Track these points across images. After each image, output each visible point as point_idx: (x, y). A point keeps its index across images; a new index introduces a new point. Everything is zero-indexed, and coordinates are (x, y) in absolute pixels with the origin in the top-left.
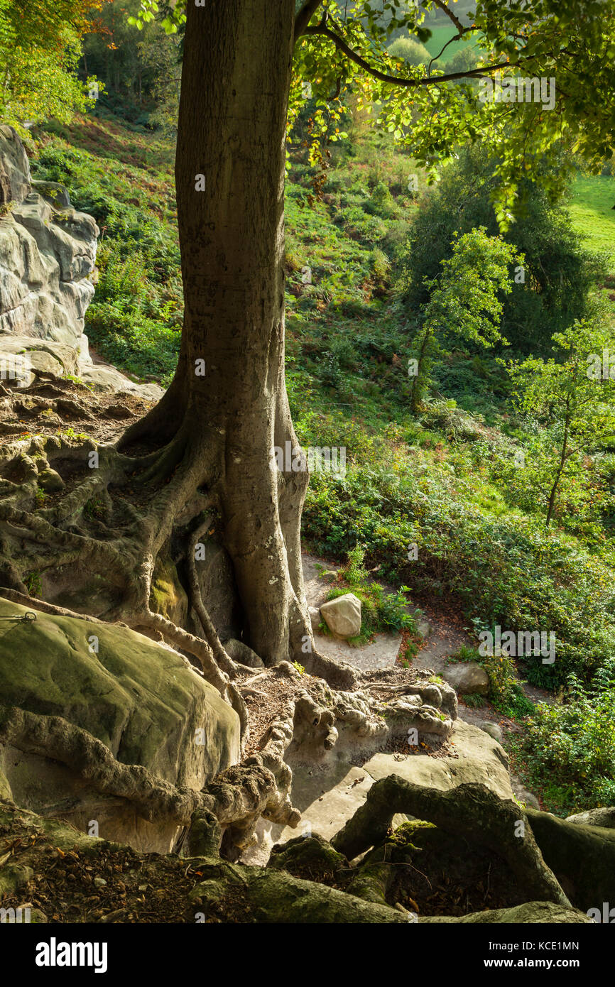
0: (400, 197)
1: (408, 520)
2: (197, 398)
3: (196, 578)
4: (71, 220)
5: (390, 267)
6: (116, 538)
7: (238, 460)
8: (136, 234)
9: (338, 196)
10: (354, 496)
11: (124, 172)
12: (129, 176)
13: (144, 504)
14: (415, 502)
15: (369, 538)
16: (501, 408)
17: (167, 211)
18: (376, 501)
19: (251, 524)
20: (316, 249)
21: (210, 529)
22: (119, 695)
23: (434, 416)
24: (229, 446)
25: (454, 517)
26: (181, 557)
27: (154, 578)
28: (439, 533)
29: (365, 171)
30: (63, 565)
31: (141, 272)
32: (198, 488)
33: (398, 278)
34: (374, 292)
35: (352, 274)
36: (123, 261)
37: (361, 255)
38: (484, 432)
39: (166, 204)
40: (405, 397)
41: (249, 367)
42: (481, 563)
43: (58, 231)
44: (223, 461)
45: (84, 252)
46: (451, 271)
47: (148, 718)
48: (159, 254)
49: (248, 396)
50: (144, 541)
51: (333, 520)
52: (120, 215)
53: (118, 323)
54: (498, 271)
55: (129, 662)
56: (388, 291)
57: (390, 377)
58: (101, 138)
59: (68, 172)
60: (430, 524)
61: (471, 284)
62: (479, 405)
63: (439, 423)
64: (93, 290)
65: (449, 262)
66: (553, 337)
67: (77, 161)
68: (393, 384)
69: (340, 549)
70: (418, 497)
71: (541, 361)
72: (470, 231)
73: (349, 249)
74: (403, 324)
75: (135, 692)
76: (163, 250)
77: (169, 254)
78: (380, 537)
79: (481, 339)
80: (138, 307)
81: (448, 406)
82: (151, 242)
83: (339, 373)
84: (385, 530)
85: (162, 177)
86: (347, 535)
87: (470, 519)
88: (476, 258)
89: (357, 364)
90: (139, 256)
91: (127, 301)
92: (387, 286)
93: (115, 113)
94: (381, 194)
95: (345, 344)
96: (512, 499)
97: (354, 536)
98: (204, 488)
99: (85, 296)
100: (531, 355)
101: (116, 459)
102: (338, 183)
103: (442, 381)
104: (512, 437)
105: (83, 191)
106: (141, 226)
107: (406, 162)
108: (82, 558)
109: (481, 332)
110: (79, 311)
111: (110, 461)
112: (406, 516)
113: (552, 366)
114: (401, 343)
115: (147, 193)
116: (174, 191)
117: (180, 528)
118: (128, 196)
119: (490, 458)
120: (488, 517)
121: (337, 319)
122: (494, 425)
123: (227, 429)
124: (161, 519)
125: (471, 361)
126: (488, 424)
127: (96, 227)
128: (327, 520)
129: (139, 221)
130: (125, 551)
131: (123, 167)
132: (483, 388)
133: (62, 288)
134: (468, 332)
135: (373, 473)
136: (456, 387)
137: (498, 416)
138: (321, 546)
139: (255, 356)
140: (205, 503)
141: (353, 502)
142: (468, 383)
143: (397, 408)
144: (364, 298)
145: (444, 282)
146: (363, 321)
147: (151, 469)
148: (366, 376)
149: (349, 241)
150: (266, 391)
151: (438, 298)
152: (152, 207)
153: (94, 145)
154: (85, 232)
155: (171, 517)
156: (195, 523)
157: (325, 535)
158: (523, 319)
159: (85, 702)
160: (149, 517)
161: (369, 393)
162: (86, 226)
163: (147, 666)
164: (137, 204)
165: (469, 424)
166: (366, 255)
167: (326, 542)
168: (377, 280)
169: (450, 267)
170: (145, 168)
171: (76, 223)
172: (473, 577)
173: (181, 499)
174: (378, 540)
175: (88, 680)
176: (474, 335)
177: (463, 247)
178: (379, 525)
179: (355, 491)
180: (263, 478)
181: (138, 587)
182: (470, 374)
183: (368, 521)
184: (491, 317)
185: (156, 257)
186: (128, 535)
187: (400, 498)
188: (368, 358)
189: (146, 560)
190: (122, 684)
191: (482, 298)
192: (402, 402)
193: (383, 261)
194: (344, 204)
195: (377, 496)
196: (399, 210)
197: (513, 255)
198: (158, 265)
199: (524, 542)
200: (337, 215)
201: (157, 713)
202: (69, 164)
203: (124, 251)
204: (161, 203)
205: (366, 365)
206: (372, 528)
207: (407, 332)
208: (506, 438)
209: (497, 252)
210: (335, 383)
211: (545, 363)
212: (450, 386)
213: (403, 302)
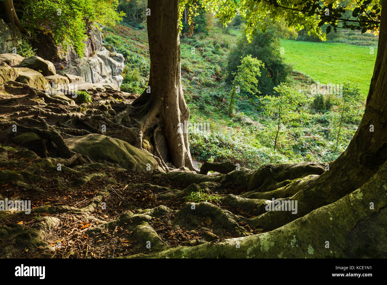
0: (224, 48)
1: (228, 149)
2: (155, 89)
3: (156, 142)
4: (115, 56)
5: (221, 70)
6: (132, 127)
7: (167, 107)
8: (136, 62)
9: (204, 48)
10: (210, 142)
11: (132, 42)
12: (134, 44)
13: (140, 119)
14: (230, 143)
15: (215, 155)
16: (259, 115)
17: (147, 54)
18: (217, 143)
19: (172, 127)
20: (197, 65)
21: (160, 129)
22: (133, 160)
23: (237, 118)
24: (165, 103)
25: (243, 148)
26: (151, 136)
27: (143, 139)
28: (238, 153)
29: (212, 40)
30: (116, 134)
31: (138, 73)
32: (156, 116)
33: (224, 74)
34: (216, 79)
35: (209, 73)
36: (132, 70)
37: (211, 67)
38: (253, 122)
39: (146, 52)
40: (227, 112)
41: (170, 78)
42: (252, 161)
43: (111, 59)
44: (163, 108)
45: (120, 66)
46: (241, 70)
47: (142, 167)
48: (144, 68)
49: (170, 88)
50: (140, 128)
51: (203, 149)
52: (131, 56)
53: (131, 90)
54: (257, 69)
55: (136, 152)
56: (221, 78)
57: (222, 106)
58: (125, 32)
59: (114, 43)
60: (236, 150)
61: (247, 74)
62: (252, 114)
63: (239, 120)
64: (123, 79)
65: (240, 67)
66: (274, 88)
67: (117, 39)
68: (223, 107)
69: (205, 158)
70: (231, 141)
71: (270, 96)
72: (246, 56)
73: (208, 65)
74: (226, 89)
75: (138, 160)
76: (146, 66)
77: (148, 67)
78: (219, 154)
79: (252, 91)
80: (138, 84)
81: (241, 114)
82: (142, 64)
83: (205, 105)
84: (221, 152)
85: (145, 44)
86: (208, 154)
87: (248, 148)
88: (249, 65)
89: (211, 102)
90: (138, 69)
91: (134, 83)
92: (221, 76)
93: (129, 24)
94: (218, 47)
95: (207, 95)
96: (263, 143)
97: (210, 154)
98: (158, 116)
99: (120, 80)
100: (267, 95)
101: (131, 107)
102: (203, 44)
103: (239, 107)
104: (263, 124)
105: (119, 48)
106: (138, 59)
107: (226, 37)
108: (122, 132)
109: (251, 89)
110: (119, 85)
111: (129, 108)
112: (227, 147)
113: (274, 98)
114: (225, 95)
115: (140, 49)
116: (148, 48)
117: (151, 128)
118: (134, 50)
119: (256, 131)
120: (255, 149)
121: (204, 88)
122: (257, 120)
123: (164, 98)
124: (145, 123)
125: (249, 100)
126: (255, 120)
127: (124, 58)
128: (201, 149)
129: (137, 57)
130: (134, 131)
131: (132, 41)
132: (253, 108)
133: (113, 78)
134: (247, 89)
135: (216, 134)
136: (244, 108)
137: (258, 117)
138: (199, 158)
139: (172, 75)
140: (158, 120)
141: (210, 143)
142: (248, 107)
143: (224, 116)
144: (213, 81)
145: (239, 73)
146: (213, 88)
147: (142, 111)
148: (214, 105)
149: (208, 62)
150: (175, 86)
151: (237, 79)
152: (142, 53)
153: (123, 34)
154: (120, 59)
155: (148, 122)
156: (155, 127)
157: (200, 154)
158: (266, 86)
159: (124, 161)
160: (141, 122)
161: (215, 111)
162: (120, 58)
163: (141, 154)
164: (137, 52)
165: (248, 120)
166: (213, 67)
167: (201, 156)
168: (217, 74)
169: (240, 68)
170: (139, 41)
171: (117, 57)
172: (249, 166)
173: (151, 118)
174: (218, 155)
175: (124, 155)
176: (249, 90)
177: (244, 62)
178: (218, 150)
179: (210, 140)
180: (175, 113)
181: (138, 141)
182: (249, 104)
183: (215, 149)
184: (254, 84)
185: (143, 68)
186: (135, 126)
187: (225, 142)
188: (214, 100)
189: (141, 133)
190: (134, 158)
191: (251, 78)
192: (226, 114)
193: (219, 69)
194: (205, 51)
195: (218, 141)
196: (224, 52)
197: (261, 64)
198: (144, 71)
199: (267, 156)
200: (203, 55)
201: (144, 166)
202: (114, 40)
203: (133, 67)
204: (145, 52)
205: (214, 102)
206: (216, 152)
207: (227, 91)
208: (261, 124)
209: (256, 63)
210: (204, 108)
211: (272, 97)
212: (242, 108)
213: (226, 82)
